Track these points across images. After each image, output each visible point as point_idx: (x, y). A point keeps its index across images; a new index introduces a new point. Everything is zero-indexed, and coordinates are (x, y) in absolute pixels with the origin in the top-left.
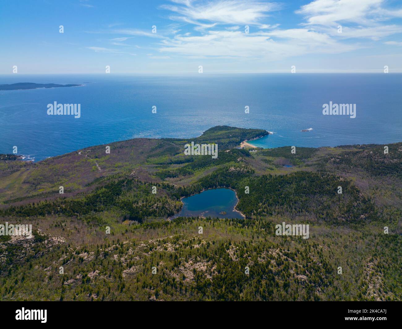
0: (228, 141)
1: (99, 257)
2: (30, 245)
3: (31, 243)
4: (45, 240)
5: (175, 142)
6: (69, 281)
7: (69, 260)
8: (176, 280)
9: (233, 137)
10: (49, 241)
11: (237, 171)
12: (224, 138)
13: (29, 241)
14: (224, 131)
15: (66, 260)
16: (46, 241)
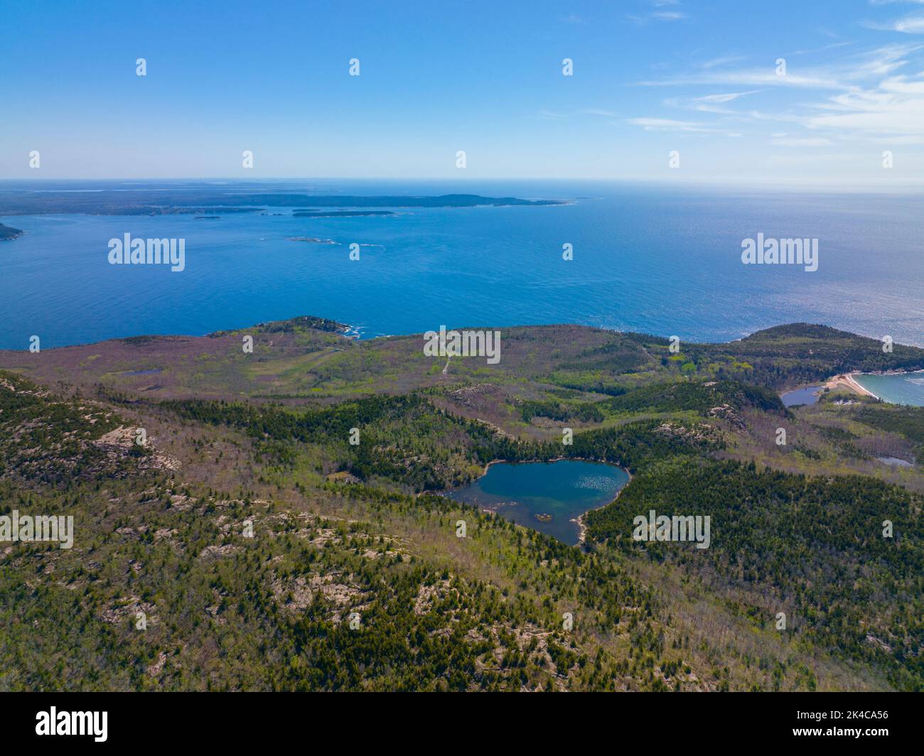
0: (795, 364)
1: (196, 510)
2: (119, 456)
3: (122, 455)
4: (144, 456)
5: (650, 345)
6: (126, 529)
7: (151, 499)
8: (272, 597)
9: (818, 355)
10: (150, 460)
11: (672, 433)
12: (786, 356)
13: (121, 450)
14: (806, 338)
15: (146, 497)
16: (145, 458)
